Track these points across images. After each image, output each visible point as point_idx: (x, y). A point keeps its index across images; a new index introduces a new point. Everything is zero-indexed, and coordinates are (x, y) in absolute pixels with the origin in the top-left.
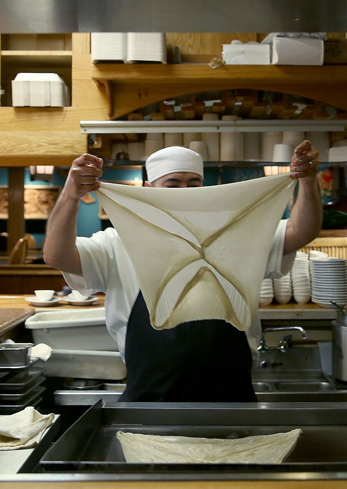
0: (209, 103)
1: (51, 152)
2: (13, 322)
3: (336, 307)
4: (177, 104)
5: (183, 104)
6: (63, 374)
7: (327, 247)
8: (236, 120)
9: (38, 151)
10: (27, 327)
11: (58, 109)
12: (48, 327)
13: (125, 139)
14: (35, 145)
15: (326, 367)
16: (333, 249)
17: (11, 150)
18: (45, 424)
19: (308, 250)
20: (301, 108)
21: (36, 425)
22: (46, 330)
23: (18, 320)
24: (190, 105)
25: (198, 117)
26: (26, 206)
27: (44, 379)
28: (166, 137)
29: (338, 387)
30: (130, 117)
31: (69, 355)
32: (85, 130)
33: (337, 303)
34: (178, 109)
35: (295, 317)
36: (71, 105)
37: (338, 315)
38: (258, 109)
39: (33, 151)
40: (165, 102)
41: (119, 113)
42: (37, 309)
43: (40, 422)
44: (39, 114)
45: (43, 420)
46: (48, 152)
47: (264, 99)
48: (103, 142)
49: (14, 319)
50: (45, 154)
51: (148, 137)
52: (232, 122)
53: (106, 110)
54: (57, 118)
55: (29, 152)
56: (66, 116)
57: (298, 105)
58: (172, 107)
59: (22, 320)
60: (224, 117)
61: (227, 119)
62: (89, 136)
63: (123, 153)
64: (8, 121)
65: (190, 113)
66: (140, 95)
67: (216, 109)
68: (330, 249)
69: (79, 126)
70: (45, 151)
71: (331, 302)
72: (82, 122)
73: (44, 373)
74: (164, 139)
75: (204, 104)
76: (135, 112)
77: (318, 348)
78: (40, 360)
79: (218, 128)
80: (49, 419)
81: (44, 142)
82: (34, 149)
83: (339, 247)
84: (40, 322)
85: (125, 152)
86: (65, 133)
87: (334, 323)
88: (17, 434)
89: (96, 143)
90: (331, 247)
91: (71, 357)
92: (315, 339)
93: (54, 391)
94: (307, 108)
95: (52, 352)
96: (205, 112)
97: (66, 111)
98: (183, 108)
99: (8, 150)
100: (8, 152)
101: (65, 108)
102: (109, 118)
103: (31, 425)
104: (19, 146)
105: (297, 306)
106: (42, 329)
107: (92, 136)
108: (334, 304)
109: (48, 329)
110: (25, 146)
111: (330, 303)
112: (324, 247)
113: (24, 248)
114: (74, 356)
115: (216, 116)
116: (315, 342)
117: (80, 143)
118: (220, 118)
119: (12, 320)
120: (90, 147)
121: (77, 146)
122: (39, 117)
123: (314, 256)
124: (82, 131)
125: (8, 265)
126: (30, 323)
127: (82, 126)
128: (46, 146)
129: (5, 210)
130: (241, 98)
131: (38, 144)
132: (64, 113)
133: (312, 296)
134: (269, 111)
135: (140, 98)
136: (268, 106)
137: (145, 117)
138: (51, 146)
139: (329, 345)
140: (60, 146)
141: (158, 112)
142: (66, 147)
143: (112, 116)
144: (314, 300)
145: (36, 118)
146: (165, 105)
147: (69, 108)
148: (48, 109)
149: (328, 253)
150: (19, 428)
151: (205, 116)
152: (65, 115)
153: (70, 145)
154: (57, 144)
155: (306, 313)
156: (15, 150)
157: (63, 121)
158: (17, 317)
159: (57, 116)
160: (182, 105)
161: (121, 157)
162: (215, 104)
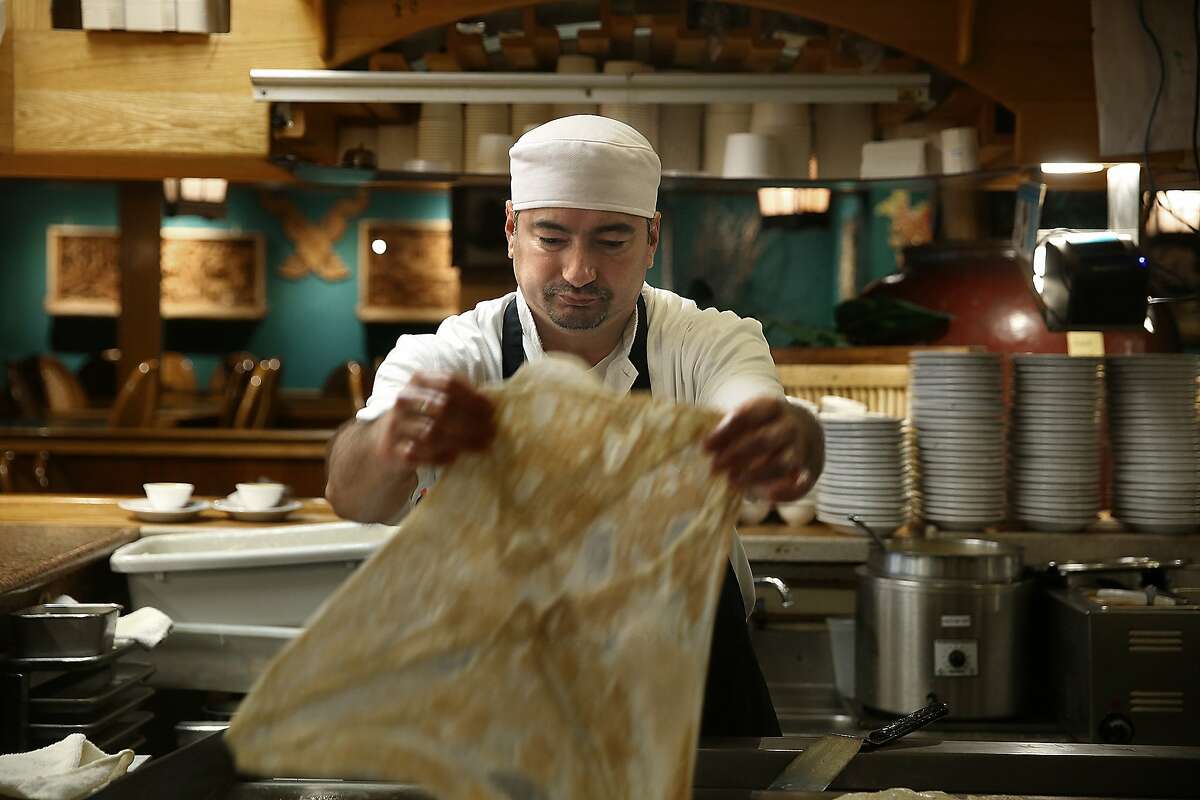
0: (568, 31)
1: (180, 145)
2: (79, 555)
3: (864, 532)
4: (491, 31)
5: (505, 30)
6: (203, 682)
7: (866, 389)
8: (632, 74)
9: (147, 141)
10: (114, 569)
11: (196, 39)
12: (166, 568)
13: (369, 117)
14: (139, 126)
15: (844, 679)
16: (881, 393)
17: (81, 138)
18: (107, 771)
19: (817, 394)
20: (793, 45)
21: (85, 774)
22: (161, 577)
23: (91, 550)
24: (521, 34)
25: (547, 65)
26: (168, 284)
27: (151, 692)
28: (470, 113)
29: (862, 724)
30: (373, 62)
31: (217, 636)
32: (264, 93)
33: (868, 524)
34: (493, 44)
35: (772, 556)
36: (228, 30)
37: (872, 552)
38: (688, 47)
39: (136, 141)
40: (460, 27)
41: (346, 51)
42: (145, 528)
43: (97, 766)
44: (151, 49)
45: (104, 763)
46: (170, 144)
47: (703, 21)
48: (309, 125)
49: (84, 548)
50: (167, 149)
51: (425, 112)
52: (622, 79)
53: (314, 43)
54: (194, 63)
55: (125, 143)
56: (217, 56)
57: (786, 36)
58: (477, 39)
59: (105, 551)
60: (611, 66)
61: (616, 72)
62: (274, 107)
63: (361, 151)
64: (72, 65)
65: (526, 55)
66: (398, 8)
67: (588, 44)
68: (872, 395)
69: (250, 84)
70: (166, 141)
71: (851, 519)
72: (257, 73)
73: (152, 680)
74: (464, 117)
75: (556, 34)
76: (387, 49)
77: (827, 632)
78: (137, 646)
79: (589, 93)
80: (121, 762)
81: (163, 121)
82: (138, 136)
83: (896, 389)
84: (147, 557)
85: (368, 147)
86: (214, 98)
87: (862, 571)
88: (36, 790)
89: (290, 124)
90: (875, 389)
91: (222, 642)
92: (822, 609)
93: (177, 722)
94: (809, 44)
95: (171, 627)
96: (562, 53)
97: (217, 44)
98: (504, 42)
99: (71, 137)
100: (72, 142)
101: (215, 37)
102: (321, 63)
103: (72, 773)
104: (101, 129)
105: (782, 529)
106: (150, 575)
107: (280, 109)
108: (859, 524)
109: (166, 573)
110: (115, 127)
111: (851, 524)
112: (858, 389)
113: (151, 388)
114: (230, 639)
115: (588, 61)
116: (820, 618)
117: (250, 123)
118: (600, 69)
119: (77, 550)
120: (277, 135)
121: (244, 132)
122: (150, 56)
123: (832, 409)
124: (257, 94)
125: (107, 430)
126: (124, 559)
127: (257, 83)
128: (167, 130)
129: (113, 294)
130: (645, 19)
131: (148, 124)
132: (212, 48)
133: (820, 507)
134: (716, 51)
135: (398, 15)
136: (714, 40)
137: (415, 65)
138: (181, 131)
139: (849, 624)
140: (201, 131)
141: (443, 50)
142: (217, 134)
143: (329, 59)
144: (823, 517)
145: (143, 60)
146: (459, 33)
147: (223, 37)
148: (171, 39)
149: (867, 404)
150: (40, 778)
151: (563, 62)
152: (214, 53)
153: (226, 128)
154: (194, 126)
155: (798, 547)
156: (91, 139)
157: (209, 67)
158: (89, 546)
159: (193, 57)
160: (502, 35)
161: (356, 161)
162: (582, 34)
